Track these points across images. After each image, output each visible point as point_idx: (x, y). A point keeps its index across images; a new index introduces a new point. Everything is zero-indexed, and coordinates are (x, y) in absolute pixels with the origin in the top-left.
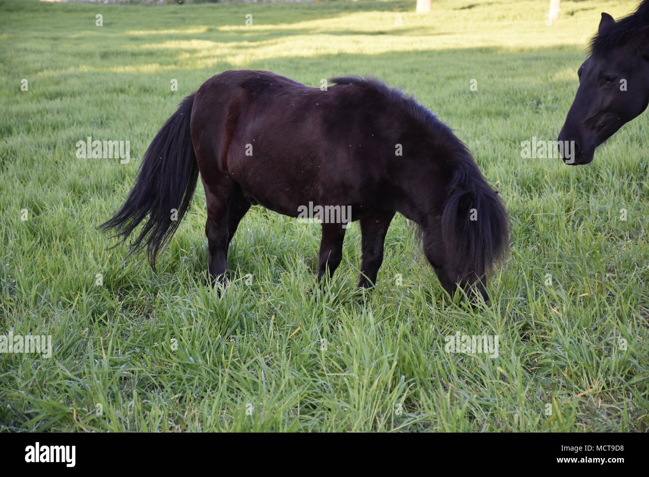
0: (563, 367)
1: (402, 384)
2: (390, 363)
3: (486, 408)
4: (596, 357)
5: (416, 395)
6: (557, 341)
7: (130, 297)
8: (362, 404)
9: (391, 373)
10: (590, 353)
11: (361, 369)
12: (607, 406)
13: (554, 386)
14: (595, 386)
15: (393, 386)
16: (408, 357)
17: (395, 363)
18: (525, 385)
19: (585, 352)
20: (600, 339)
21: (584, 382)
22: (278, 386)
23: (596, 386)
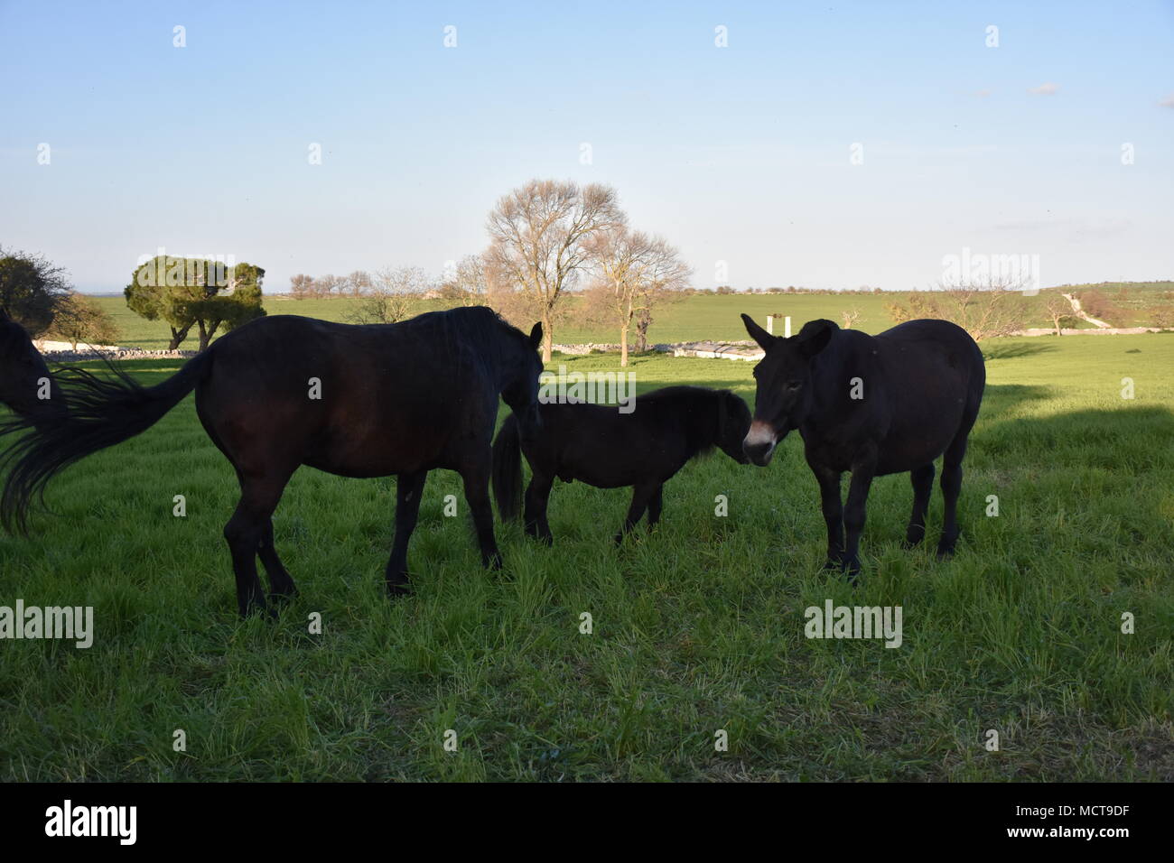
0: (644, 576)
1: (549, 589)
2: (542, 576)
3: (601, 602)
4: (663, 569)
5: (558, 595)
6: (641, 560)
7: (377, 538)
8: (526, 601)
9: (542, 584)
10: (660, 567)
11: (524, 580)
12: (671, 597)
13: (640, 587)
14: (663, 586)
15: (545, 590)
16: (552, 572)
17: (545, 577)
18: (623, 587)
19: (657, 567)
20: (665, 558)
21: (657, 583)
22: (474, 592)
23: (665, 586)
